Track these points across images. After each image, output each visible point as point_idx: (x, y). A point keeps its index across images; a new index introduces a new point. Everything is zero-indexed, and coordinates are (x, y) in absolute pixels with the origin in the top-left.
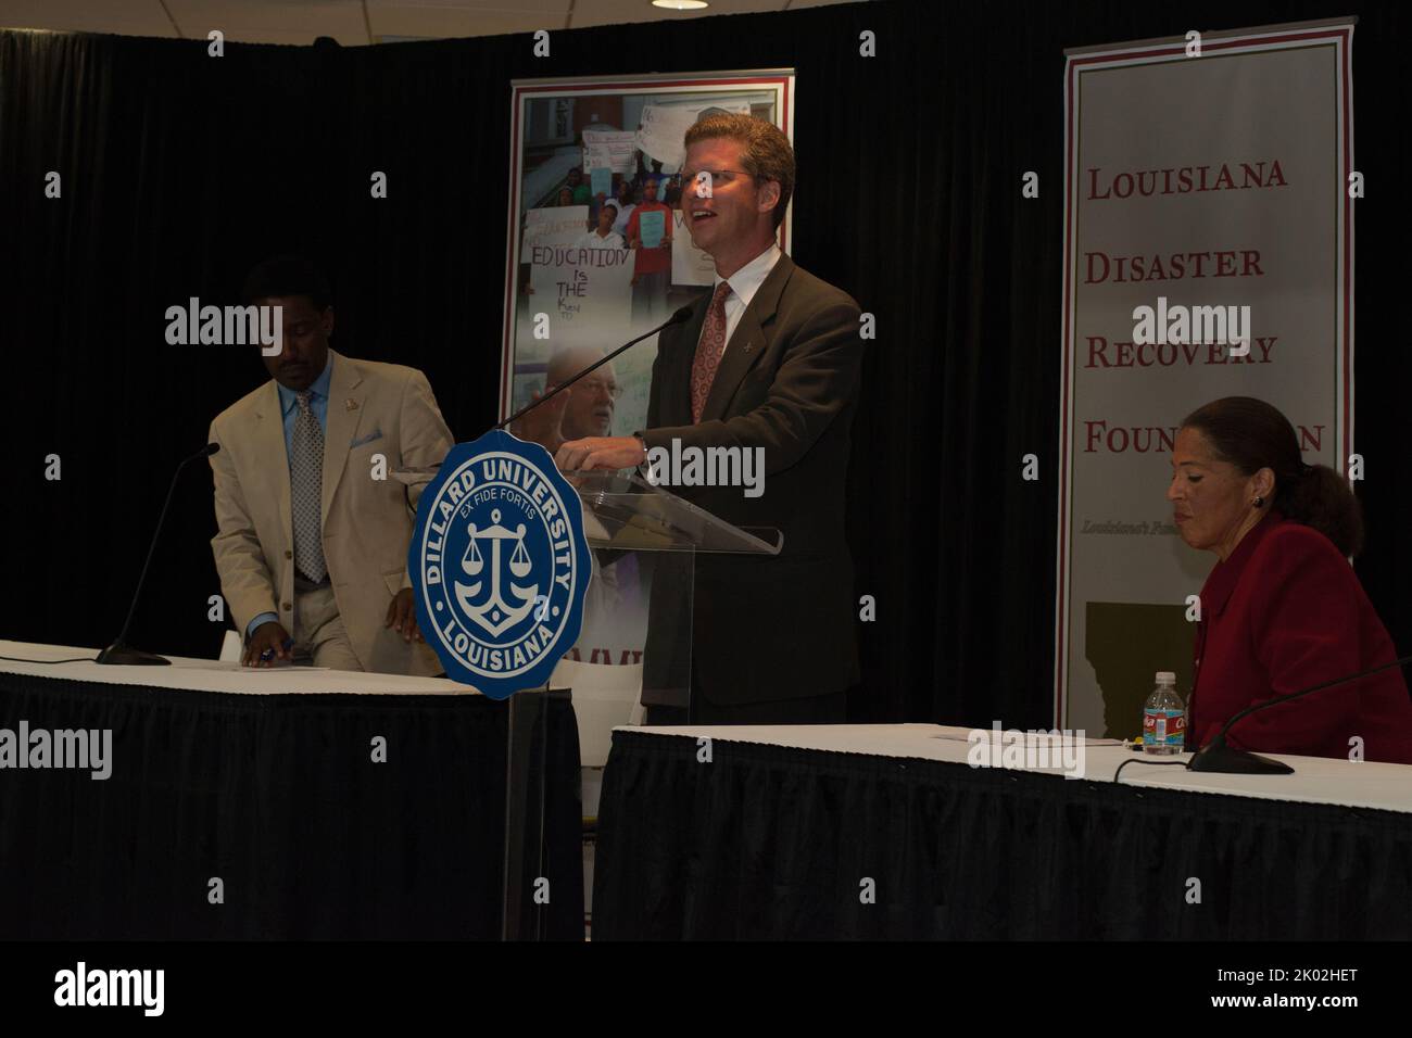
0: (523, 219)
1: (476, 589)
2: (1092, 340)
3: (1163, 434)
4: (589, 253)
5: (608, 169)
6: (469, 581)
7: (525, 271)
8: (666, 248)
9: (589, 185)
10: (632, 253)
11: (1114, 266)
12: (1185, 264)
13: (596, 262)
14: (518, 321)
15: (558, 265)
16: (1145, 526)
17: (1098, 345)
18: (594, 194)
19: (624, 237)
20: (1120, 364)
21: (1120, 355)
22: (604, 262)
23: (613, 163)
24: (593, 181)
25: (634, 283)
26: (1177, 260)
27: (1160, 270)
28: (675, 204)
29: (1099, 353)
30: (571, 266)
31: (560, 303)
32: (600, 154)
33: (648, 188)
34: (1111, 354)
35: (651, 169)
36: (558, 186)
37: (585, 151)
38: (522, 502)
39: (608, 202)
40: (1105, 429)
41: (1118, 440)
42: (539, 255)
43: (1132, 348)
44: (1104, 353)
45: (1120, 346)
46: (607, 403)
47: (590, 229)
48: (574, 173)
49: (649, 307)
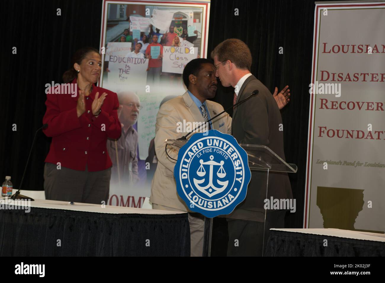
0: (106, 45)
1: (203, 181)
2: (322, 100)
3: (348, 132)
4: (131, 59)
5: (139, 30)
6: (200, 178)
7: (106, 64)
8: (160, 60)
9: (132, 35)
10: (148, 60)
11: (331, 76)
12: (359, 76)
13: (134, 62)
14: (104, 81)
15: (119, 62)
16: (340, 162)
17: (324, 102)
18: (134, 38)
19: (144, 54)
20: (332, 108)
21: (333, 105)
22: (136, 63)
23: (141, 28)
24: (133, 34)
25: (148, 70)
26: (356, 75)
27: (349, 78)
28: (164, 44)
29: (325, 104)
30: (124, 63)
31: (120, 76)
32: (136, 25)
33: (154, 38)
34: (329, 105)
35: (156, 31)
37: (131, 23)
38: (223, 154)
39: (139, 42)
40: (326, 129)
41: (331, 133)
42: (112, 59)
43: (337, 103)
44: (326, 104)
45: (333, 102)
46: (136, 111)
47: (132, 51)
48: (126, 31)
49: (153, 79)
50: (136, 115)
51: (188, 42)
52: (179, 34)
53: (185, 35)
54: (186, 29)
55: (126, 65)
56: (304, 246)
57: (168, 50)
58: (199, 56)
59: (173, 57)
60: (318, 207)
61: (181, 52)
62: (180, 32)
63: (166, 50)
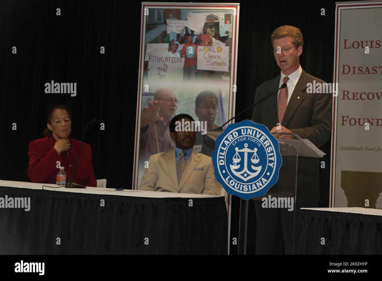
0: (146, 47)
2: (344, 92)
3: (369, 120)
4: (169, 58)
5: (175, 32)
7: (146, 63)
8: (195, 58)
9: (169, 37)
10: (184, 59)
11: (352, 70)
12: (377, 69)
13: (171, 61)
14: (144, 79)
15: (158, 62)
16: (362, 148)
17: (346, 93)
18: (171, 40)
19: (181, 54)
20: (354, 99)
21: (354, 96)
22: (173, 62)
23: (177, 30)
24: (170, 36)
25: (184, 68)
26: (375, 68)
27: (368, 71)
28: (198, 44)
30: (163, 62)
31: (159, 74)
33: (189, 39)
34: (351, 96)
35: (190, 33)
36: (158, 37)
37: (167, 26)
39: (175, 43)
40: (348, 119)
41: (353, 122)
42: (152, 58)
43: (358, 94)
44: (348, 95)
45: (354, 94)
46: (175, 106)
47: (169, 51)
48: (163, 33)
49: (189, 76)
50: (174, 109)
51: (220, 42)
52: (211, 35)
53: (217, 35)
54: (218, 29)
55: (164, 64)
56: (332, 223)
57: (202, 49)
58: (231, 54)
59: (206, 55)
60: (342, 189)
61: (214, 51)
62: (212, 32)
63: (200, 49)
